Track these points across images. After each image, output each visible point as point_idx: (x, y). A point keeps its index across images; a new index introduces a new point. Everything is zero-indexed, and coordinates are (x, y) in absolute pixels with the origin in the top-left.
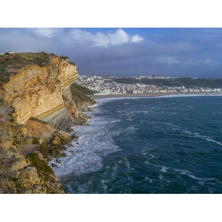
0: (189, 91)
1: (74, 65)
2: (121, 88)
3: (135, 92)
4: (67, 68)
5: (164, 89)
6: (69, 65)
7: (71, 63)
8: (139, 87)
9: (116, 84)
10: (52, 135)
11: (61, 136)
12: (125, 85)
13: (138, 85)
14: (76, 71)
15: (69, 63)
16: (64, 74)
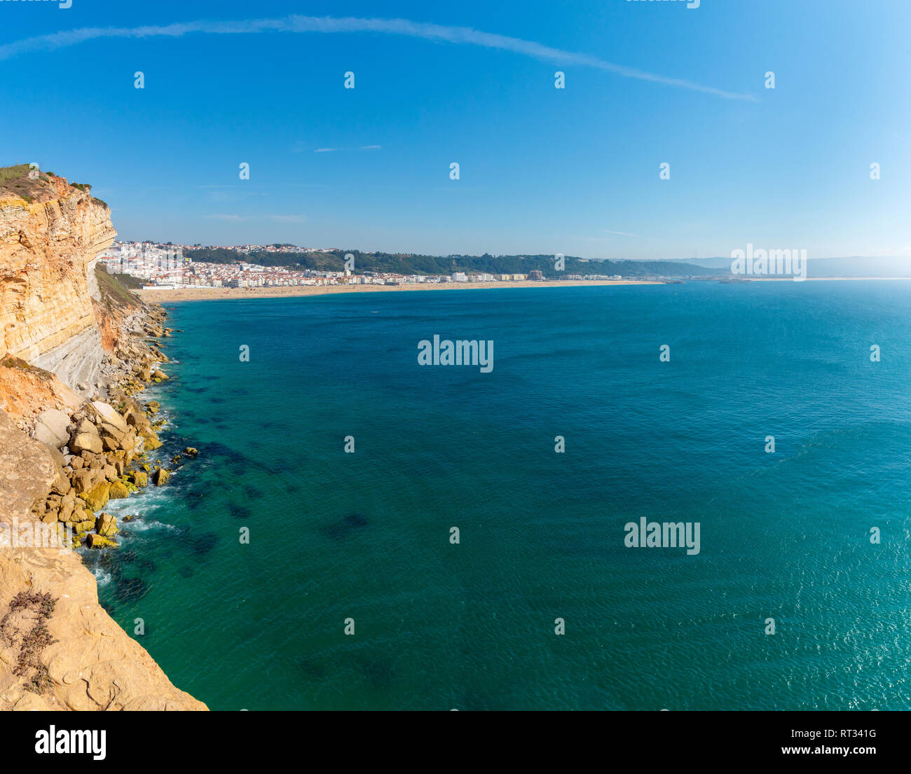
0: (363, 283)
1: (105, 206)
2: (207, 274)
3: (243, 283)
4: (88, 213)
5: (307, 276)
6: (91, 206)
7: (96, 202)
8: (248, 270)
9: (192, 264)
10: (73, 419)
11: (99, 420)
12: (213, 265)
13: (246, 266)
14: (109, 224)
15: (92, 202)
16: (82, 230)
